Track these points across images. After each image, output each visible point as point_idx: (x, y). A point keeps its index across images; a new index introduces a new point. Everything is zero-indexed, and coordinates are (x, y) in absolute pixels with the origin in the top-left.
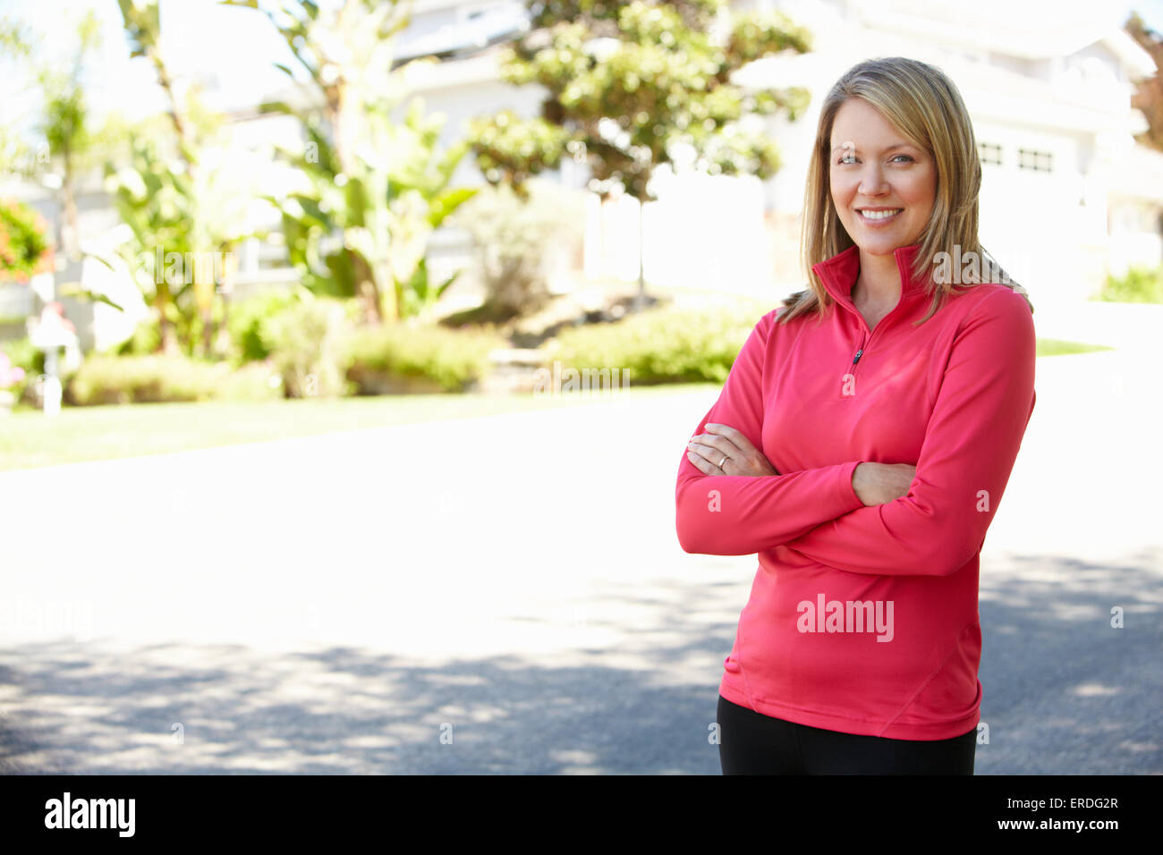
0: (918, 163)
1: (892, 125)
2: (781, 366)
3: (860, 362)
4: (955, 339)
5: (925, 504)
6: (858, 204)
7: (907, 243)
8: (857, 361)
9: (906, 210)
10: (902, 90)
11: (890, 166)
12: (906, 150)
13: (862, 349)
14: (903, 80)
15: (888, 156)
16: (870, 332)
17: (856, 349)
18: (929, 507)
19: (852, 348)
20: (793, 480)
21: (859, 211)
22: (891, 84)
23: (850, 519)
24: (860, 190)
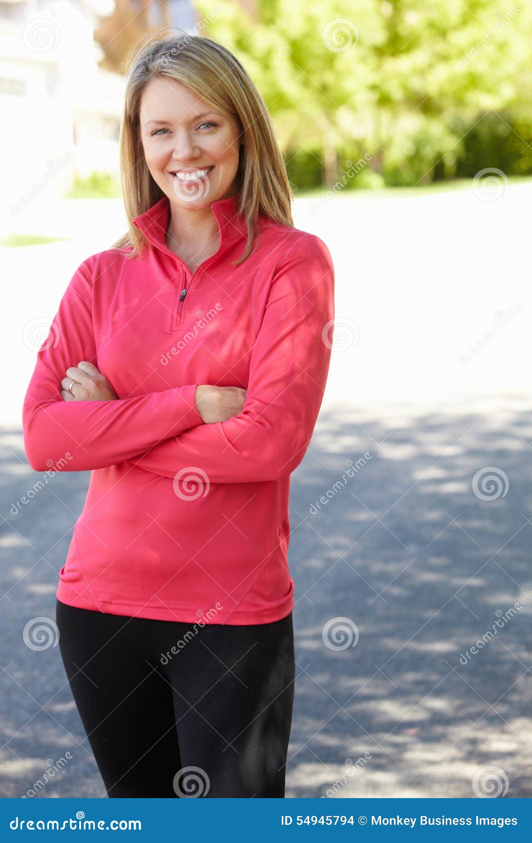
0: (221, 126)
1: (197, 95)
2: (109, 304)
3: (186, 299)
4: (273, 278)
5: (263, 420)
6: (172, 167)
7: (219, 197)
8: (183, 299)
9: (216, 168)
10: (201, 64)
11: (198, 133)
12: (211, 117)
13: (185, 288)
14: (201, 56)
15: (197, 125)
16: (191, 274)
17: (180, 289)
18: (266, 422)
19: (176, 287)
20: (139, 403)
21: (174, 174)
22: (190, 61)
23: (191, 436)
24: (174, 156)
